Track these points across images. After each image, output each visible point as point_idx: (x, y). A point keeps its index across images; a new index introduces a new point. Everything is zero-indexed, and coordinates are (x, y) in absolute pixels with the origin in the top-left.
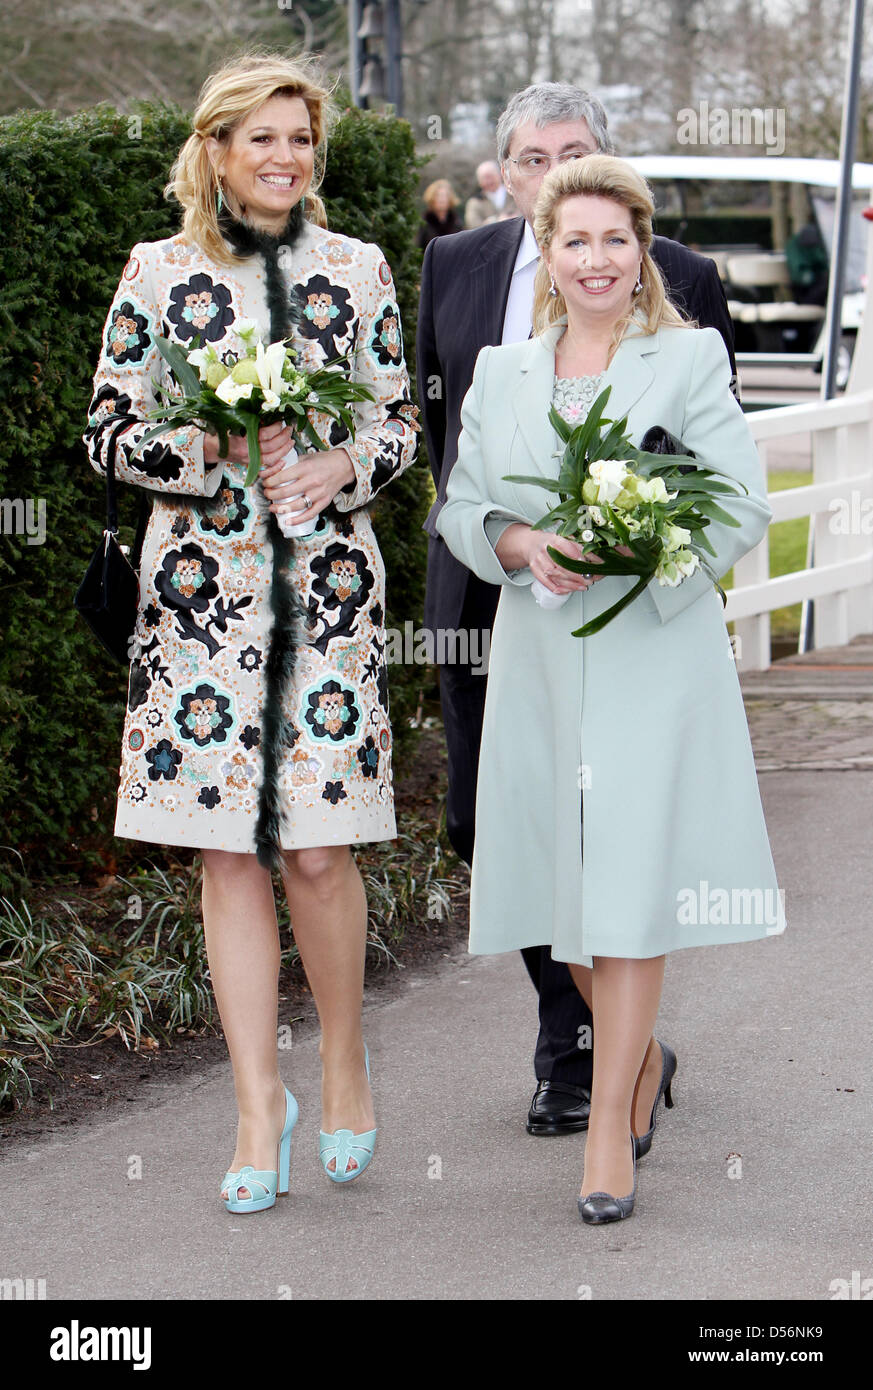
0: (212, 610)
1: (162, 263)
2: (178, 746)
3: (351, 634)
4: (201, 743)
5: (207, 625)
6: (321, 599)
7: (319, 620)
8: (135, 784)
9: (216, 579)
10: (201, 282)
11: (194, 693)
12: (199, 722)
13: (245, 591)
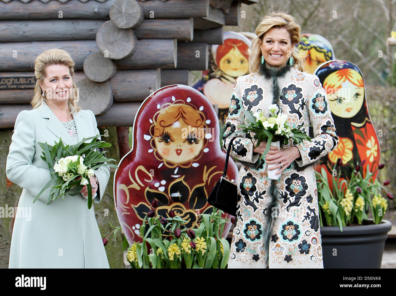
0: (254, 196)
1: (244, 82)
2: (245, 241)
3: (298, 206)
4: (253, 240)
5: (254, 200)
6: (288, 193)
7: (288, 200)
8: (232, 254)
9: (256, 185)
10: (254, 88)
11: (249, 223)
12: (251, 233)
13: (264, 189)
